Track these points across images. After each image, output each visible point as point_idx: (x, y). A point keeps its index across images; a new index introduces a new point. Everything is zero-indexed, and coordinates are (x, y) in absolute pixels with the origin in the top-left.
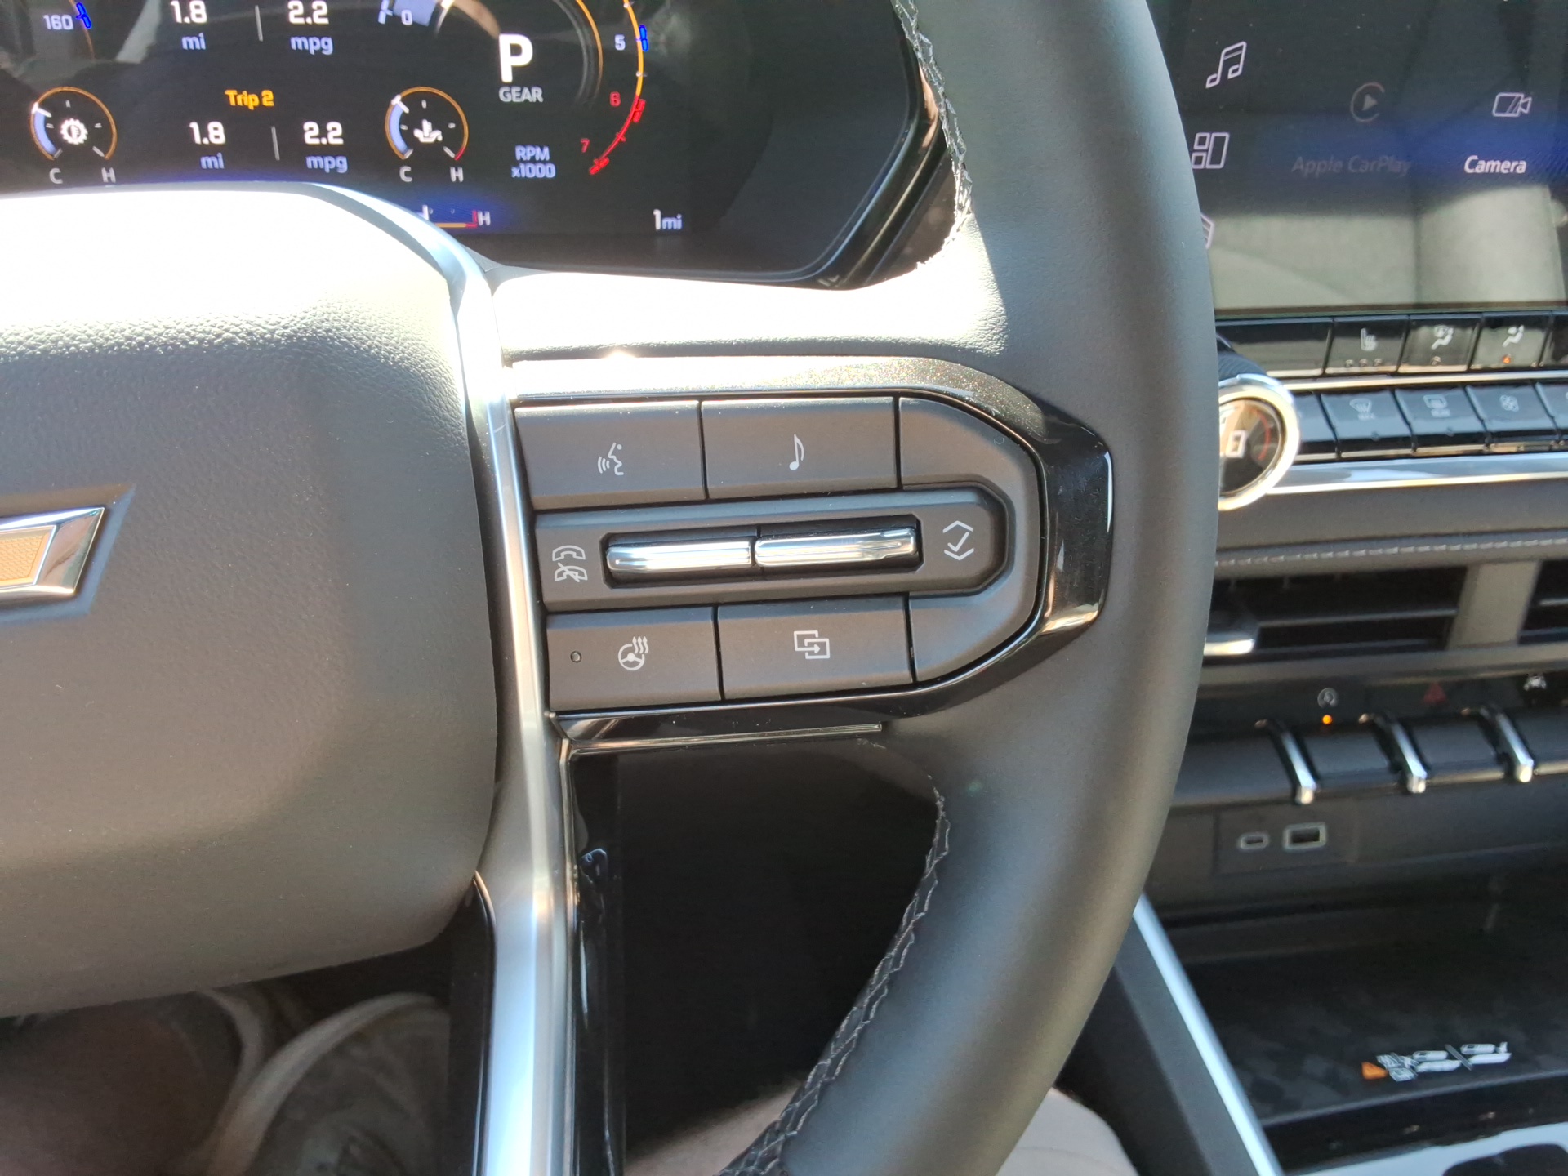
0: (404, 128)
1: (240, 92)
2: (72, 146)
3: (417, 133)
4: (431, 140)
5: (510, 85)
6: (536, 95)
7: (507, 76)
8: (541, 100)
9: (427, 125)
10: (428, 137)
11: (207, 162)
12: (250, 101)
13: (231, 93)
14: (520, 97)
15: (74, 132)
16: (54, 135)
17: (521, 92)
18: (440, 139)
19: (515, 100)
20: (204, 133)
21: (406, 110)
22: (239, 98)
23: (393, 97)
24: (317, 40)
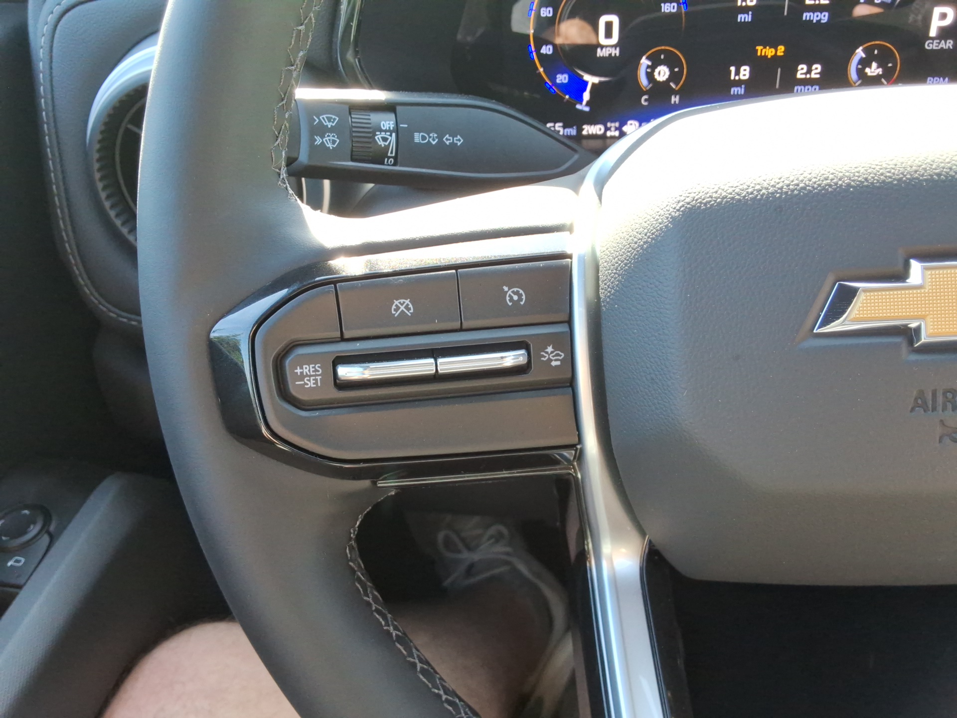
0: (860, 67)
1: (765, 48)
2: (659, 82)
3: (867, 70)
4: (875, 74)
5: (933, 39)
6: (949, 44)
7: (933, 33)
8: (951, 47)
9: (874, 65)
10: (874, 72)
11: (734, 90)
12: (769, 52)
13: (759, 48)
14: (938, 46)
15: (662, 73)
16: (650, 76)
17: (939, 43)
18: (881, 73)
19: (934, 48)
20: (737, 73)
21: (864, 56)
22: (764, 51)
23: (857, 48)
24: (819, 14)
